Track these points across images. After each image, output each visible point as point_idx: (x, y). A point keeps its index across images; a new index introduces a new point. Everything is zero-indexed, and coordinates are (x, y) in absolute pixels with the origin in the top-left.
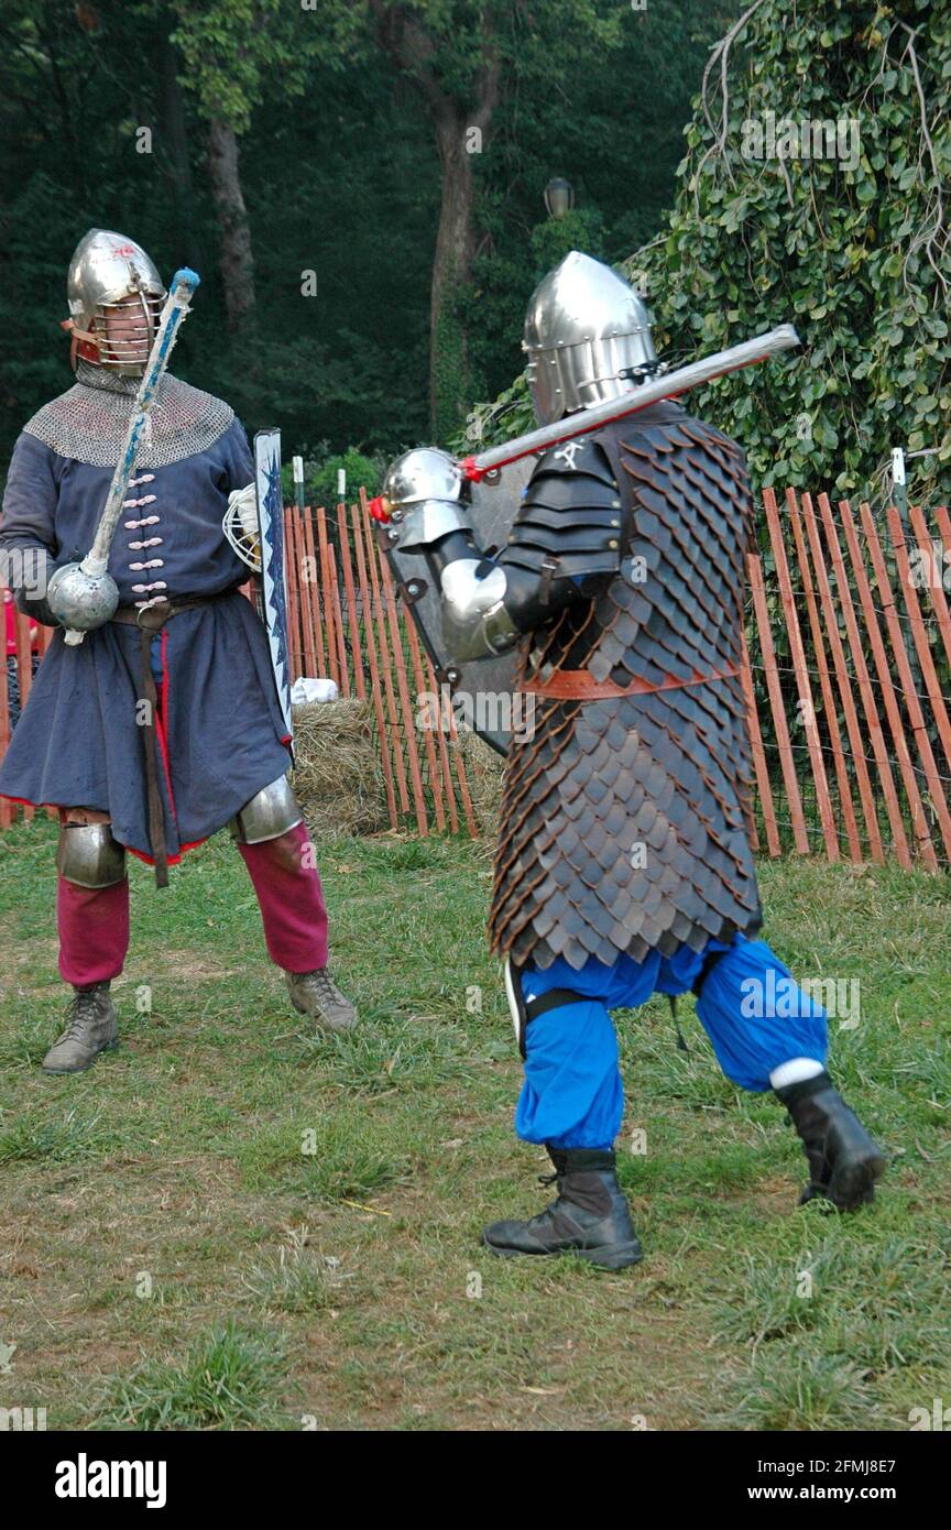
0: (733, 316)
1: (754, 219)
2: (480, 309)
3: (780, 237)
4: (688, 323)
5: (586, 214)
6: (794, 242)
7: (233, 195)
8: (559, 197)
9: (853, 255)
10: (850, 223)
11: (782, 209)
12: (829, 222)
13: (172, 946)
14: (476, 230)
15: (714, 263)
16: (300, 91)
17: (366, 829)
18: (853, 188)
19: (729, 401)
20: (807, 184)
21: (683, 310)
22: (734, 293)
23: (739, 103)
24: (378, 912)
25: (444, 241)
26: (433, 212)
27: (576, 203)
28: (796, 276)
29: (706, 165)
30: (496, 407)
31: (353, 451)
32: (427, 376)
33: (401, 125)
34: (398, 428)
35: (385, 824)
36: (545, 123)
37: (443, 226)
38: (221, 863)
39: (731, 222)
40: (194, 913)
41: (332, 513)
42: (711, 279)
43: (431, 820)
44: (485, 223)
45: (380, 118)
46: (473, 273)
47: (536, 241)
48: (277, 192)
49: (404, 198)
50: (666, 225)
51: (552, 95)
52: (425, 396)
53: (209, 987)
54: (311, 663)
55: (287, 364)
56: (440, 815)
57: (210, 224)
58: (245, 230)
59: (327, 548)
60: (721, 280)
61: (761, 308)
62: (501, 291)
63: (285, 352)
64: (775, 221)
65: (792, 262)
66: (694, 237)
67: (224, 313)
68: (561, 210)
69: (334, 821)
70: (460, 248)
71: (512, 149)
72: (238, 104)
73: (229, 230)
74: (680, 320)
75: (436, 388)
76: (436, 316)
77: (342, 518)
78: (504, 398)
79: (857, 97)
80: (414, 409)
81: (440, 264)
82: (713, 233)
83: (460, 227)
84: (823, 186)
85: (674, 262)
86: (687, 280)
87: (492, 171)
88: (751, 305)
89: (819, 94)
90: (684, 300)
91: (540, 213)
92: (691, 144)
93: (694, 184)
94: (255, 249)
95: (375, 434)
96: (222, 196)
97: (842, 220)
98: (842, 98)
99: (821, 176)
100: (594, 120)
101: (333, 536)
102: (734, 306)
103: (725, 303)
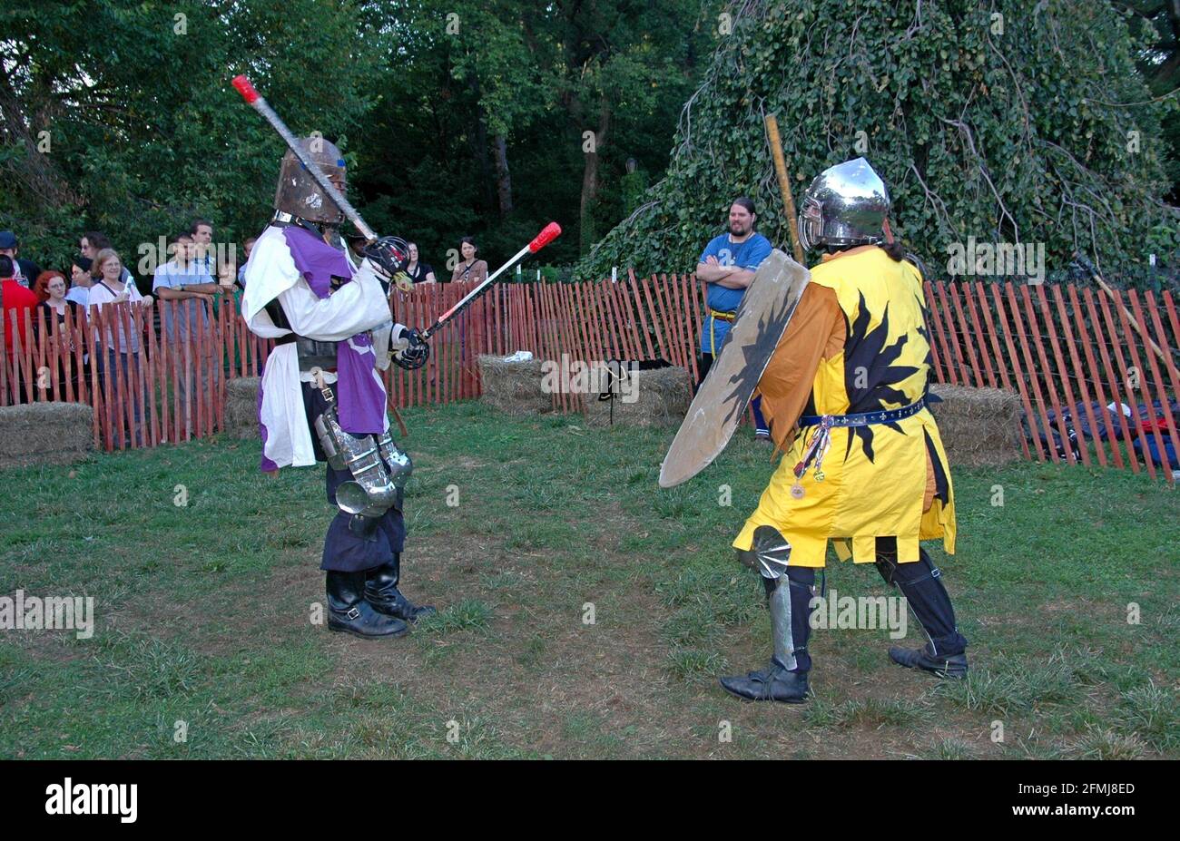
0: (692, 210)
1: (700, 171)
2: (600, 210)
3: (710, 179)
4: (675, 213)
5: (643, 172)
6: (715, 181)
7: (503, 164)
8: (631, 166)
9: (738, 186)
10: (738, 174)
11: (711, 168)
12: (729, 173)
13: (462, 455)
14: (599, 179)
15: (684, 189)
16: (528, 124)
17: (543, 411)
18: (738, 160)
19: (690, 243)
20: (720, 158)
21: (673, 208)
22: (692, 201)
23: (695, 127)
24: (545, 442)
25: (586, 182)
26: (582, 171)
27: (639, 168)
28: (716, 194)
29: (681, 150)
30: (599, 245)
31: (548, 265)
32: (579, 235)
33: (570, 137)
34: (567, 256)
35: (551, 409)
36: (627, 137)
37: (586, 176)
38: (484, 423)
39: (691, 173)
40: (472, 443)
41: (531, 286)
42: (683, 195)
43: (569, 408)
44: (602, 175)
45: (562, 134)
46: (597, 195)
47: (622, 183)
48: (521, 163)
49: (571, 165)
50: (666, 175)
51: (630, 126)
52: (578, 244)
53: (475, 471)
54: (523, 345)
55: (524, 231)
56: (572, 406)
57: (494, 176)
58: (508, 178)
59: (529, 300)
60: (687, 196)
61: (702, 207)
62: (609, 202)
63: (523, 226)
64: (708, 172)
65: (714, 189)
66: (676, 179)
67: (500, 210)
68: (632, 171)
69: (530, 408)
70: (592, 185)
71: (613, 147)
72: (503, 130)
73: (502, 178)
74: (672, 212)
75: (582, 240)
76: (583, 213)
77: (535, 288)
78: (602, 242)
79: (741, 124)
80: (574, 249)
81: (584, 191)
82: (684, 177)
83: (593, 177)
84: (727, 159)
85: (670, 189)
86: (674, 196)
87: (604, 155)
88: (699, 206)
89: (725, 123)
90: (673, 204)
91: (624, 171)
92: (676, 142)
93: (677, 158)
94: (512, 186)
95: (558, 259)
96: (498, 165)
97: (734, 173)
98: (734, 125)
99: (726, 155)
100: (645, 135)
101: (532, 295)
102: (692, 206)
103: (690, 205)
